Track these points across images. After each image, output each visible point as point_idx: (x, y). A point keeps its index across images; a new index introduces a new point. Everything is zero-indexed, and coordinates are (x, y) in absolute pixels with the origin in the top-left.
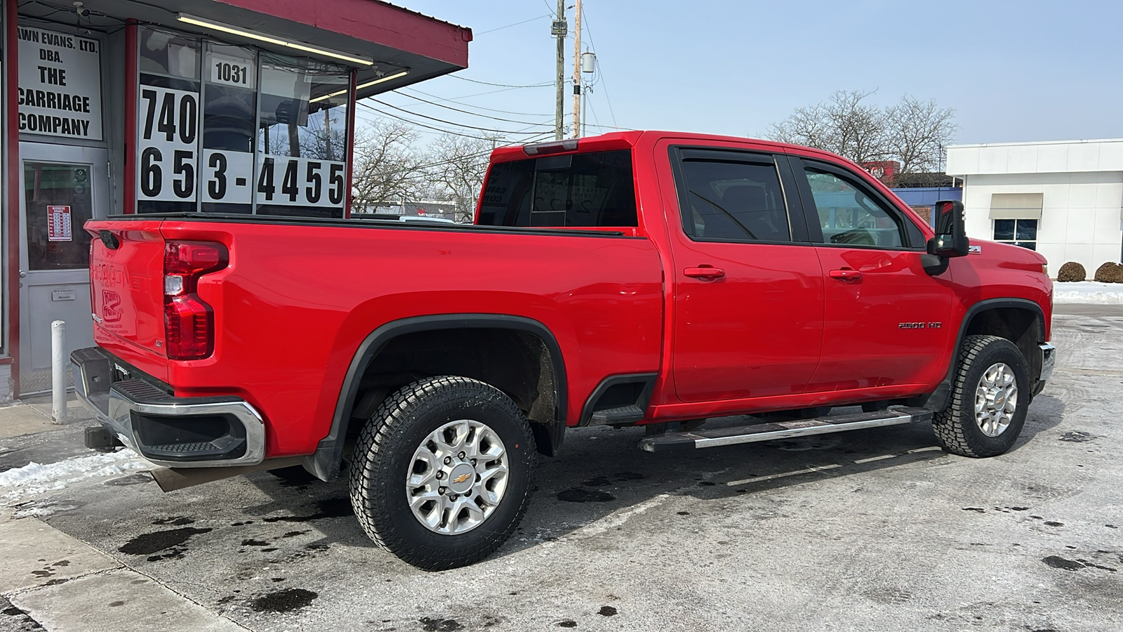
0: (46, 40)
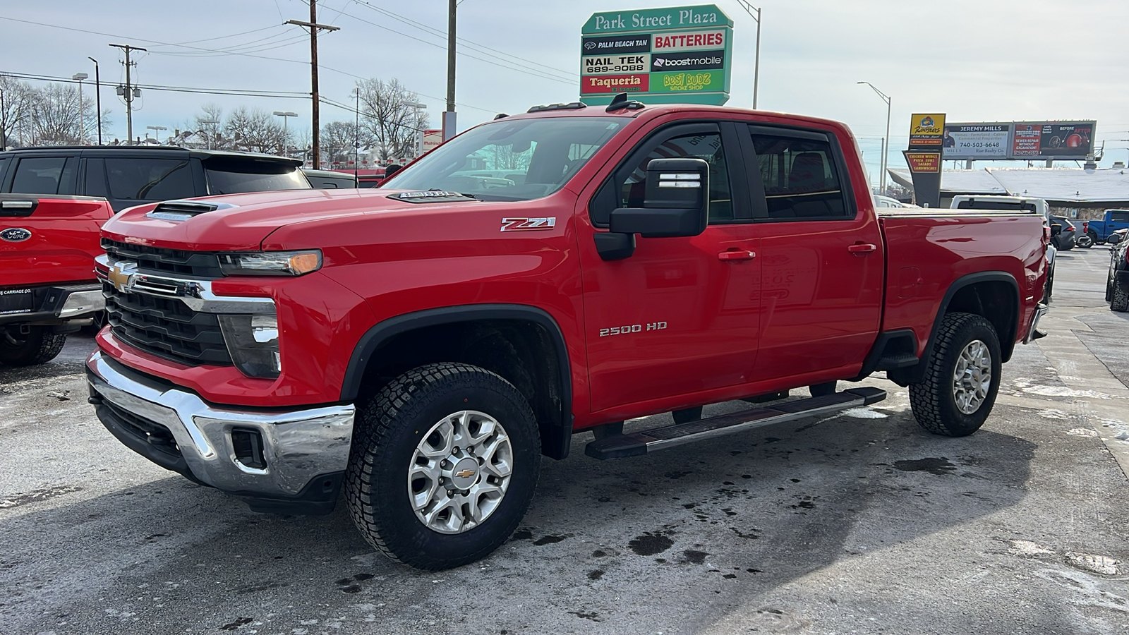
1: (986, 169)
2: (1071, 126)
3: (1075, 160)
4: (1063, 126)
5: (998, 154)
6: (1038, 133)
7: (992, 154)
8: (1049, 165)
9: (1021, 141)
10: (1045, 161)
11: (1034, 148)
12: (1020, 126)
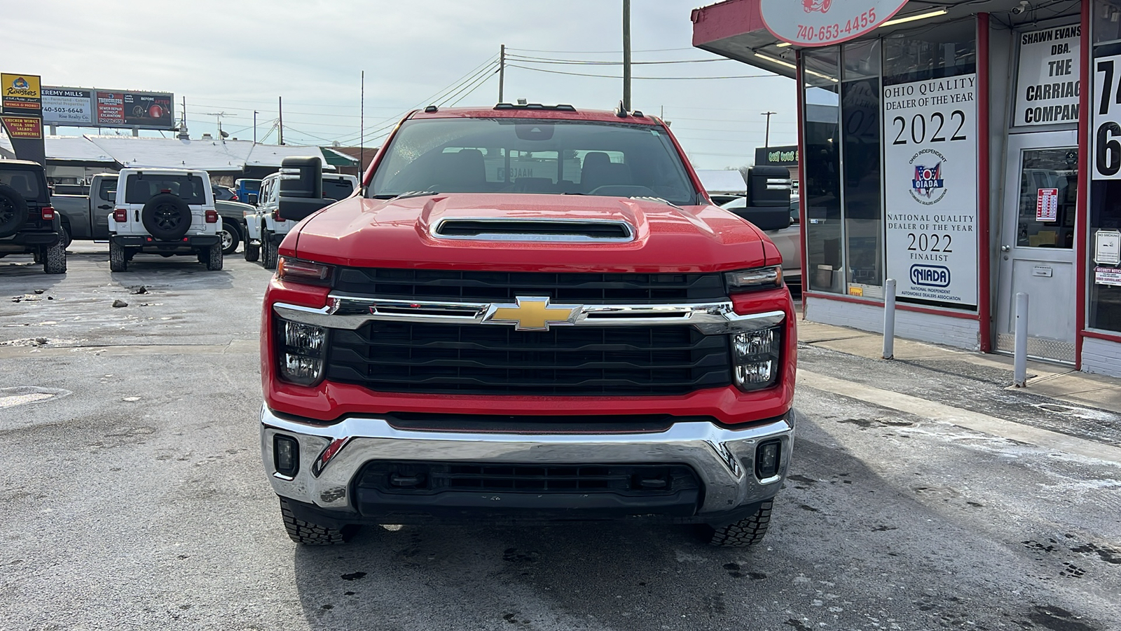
0: (1058, 36)
1: (84, 136)
2: (152, 97)
3: (159, 130)
4: (143, 96)
5: (82, 120)
6: (120, 101)
7: (77, 120)
8: (135, 134)
9: (105, 108)
10: (131, 130)
11: (119, 116)
12: (102, 93)
